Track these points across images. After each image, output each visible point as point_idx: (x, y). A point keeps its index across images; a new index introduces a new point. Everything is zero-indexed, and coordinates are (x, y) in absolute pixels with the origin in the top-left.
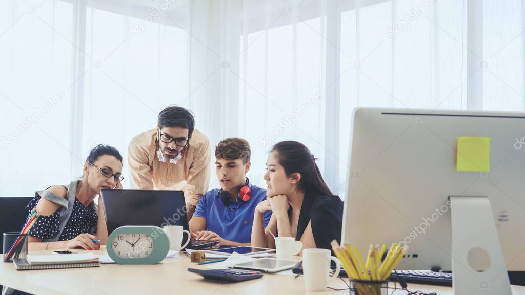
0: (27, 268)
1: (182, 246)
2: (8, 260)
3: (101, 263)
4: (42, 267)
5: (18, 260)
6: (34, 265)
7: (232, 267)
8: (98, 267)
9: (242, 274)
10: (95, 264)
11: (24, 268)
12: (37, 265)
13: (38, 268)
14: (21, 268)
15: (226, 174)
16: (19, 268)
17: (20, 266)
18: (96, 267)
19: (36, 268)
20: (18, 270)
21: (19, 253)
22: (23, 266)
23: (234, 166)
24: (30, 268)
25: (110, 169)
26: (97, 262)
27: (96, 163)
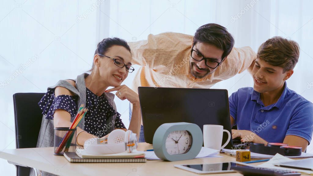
0: (79, 161)
1: (222, 145)
2: (59, 153)
3: (147, 160)
4: (92, 161)
5: (68, 154)
6: (86, 159)
7: (279, 165)
8: (144, 162)
9: (290, 173)
10: (140, 159)
11: (77, 161)
12: (88, 159)
13: (90, 161)
14: (74, 161)
15: (262, 77)
16: (72, 161)
17: (74, 159)
18: (142, 162)
19: (87, 161)
20: (71, 162)
21: (69, 147)
22: (76, 159)
23: (272, 72)
24: (82, 161)
25: (122, 59)
26: (143, 158)
27: (107, 54)
